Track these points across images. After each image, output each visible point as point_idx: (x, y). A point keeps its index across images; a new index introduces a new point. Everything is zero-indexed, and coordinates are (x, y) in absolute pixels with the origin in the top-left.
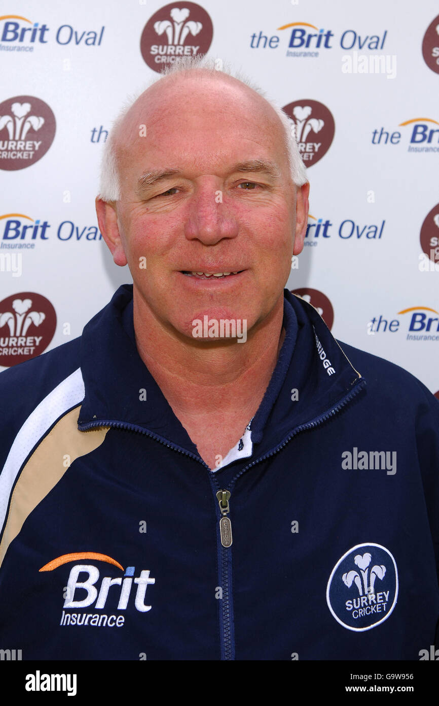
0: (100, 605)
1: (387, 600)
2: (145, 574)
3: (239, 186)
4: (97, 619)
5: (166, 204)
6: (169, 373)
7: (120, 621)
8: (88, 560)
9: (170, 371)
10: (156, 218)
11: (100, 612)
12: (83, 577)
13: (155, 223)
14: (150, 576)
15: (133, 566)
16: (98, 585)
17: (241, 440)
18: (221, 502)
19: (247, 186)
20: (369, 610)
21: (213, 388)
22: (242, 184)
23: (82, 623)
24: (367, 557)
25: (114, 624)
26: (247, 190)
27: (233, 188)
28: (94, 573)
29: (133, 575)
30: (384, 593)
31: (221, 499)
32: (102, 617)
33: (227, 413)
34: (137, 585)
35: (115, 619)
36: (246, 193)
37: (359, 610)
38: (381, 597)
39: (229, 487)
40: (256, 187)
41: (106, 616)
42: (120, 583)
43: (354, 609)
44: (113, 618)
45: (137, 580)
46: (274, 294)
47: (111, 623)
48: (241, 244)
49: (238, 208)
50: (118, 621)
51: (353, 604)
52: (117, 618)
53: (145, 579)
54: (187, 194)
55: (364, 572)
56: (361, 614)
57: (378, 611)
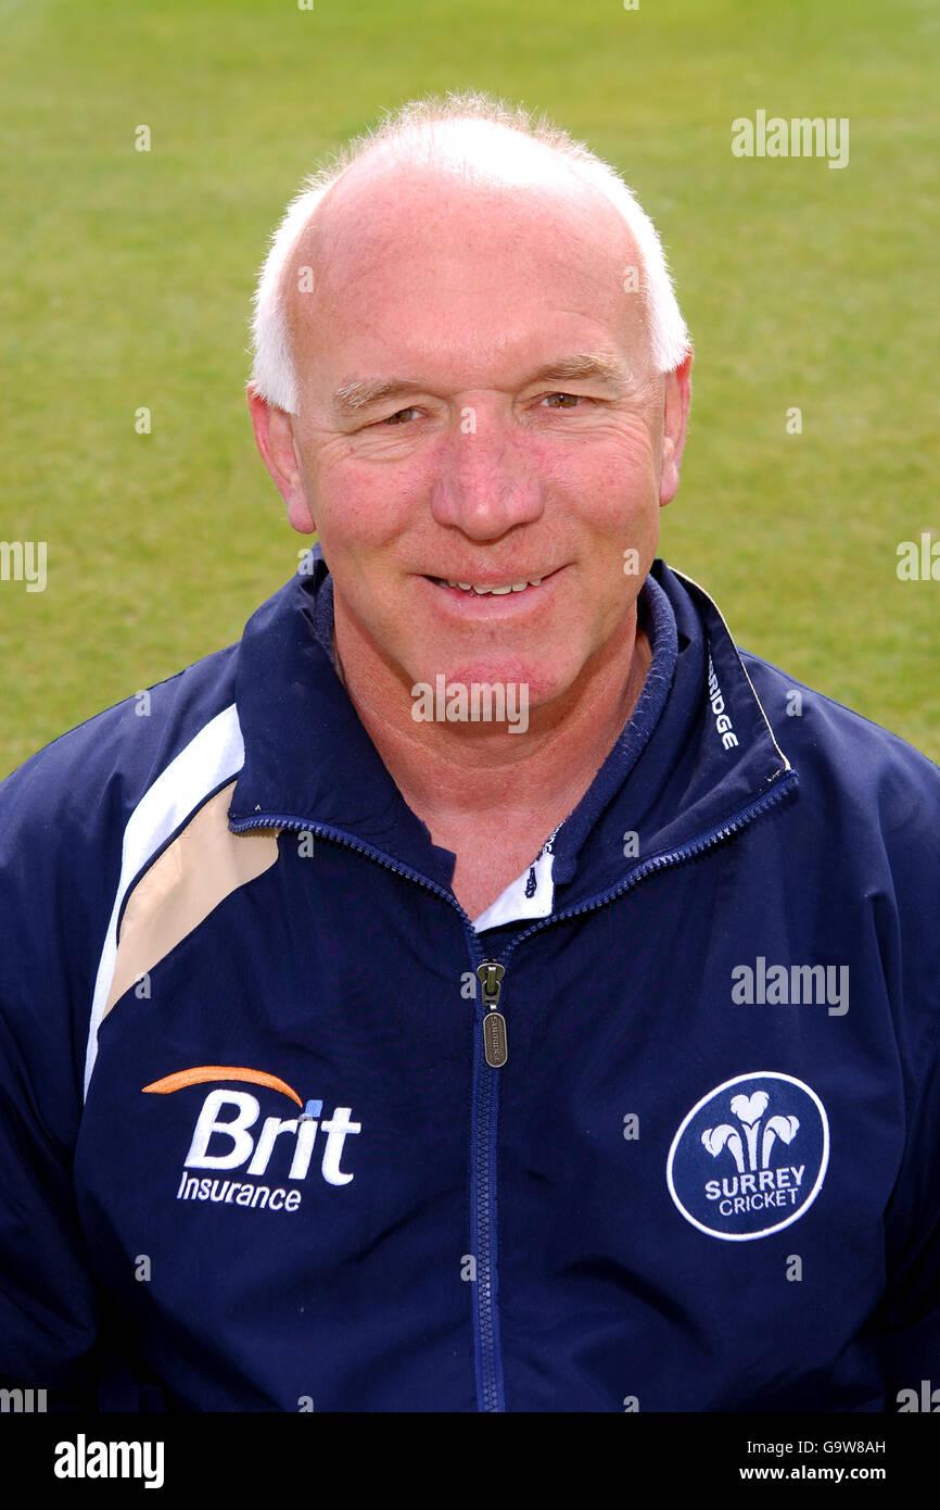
0: (258, 1168)
1: (799, 1182)
2: (342, 1114)
3: (545, 403)
4: (250, 1194)
5: (389, 444)
6: (408, 740)
7: (292, 1201)
8: (240, 1081)
9: (411, 737)
10: (370, 473)
11: (256, 1181)
12: (229, 1113)
13: (368, 482)
14: (353, 1119)
15: (319, 1099)
16: (255, 1131)
17: (532, 870)
18: (486, 985)
19: (561, 400)
20: (758, 1200)
21: (491, 770)
22: (549, 397)
23: (221, 1197)
24: (761, 1100)
25: (280, 1205)
26: (560, 410)
27: (531, 408)
28: (249, 1107)
29: (319, 1115)
30: (793, 1169)
31: (487, 978)
32: (259, 1190)
33: (516, 814)
34: (327, 1134)
35: (283, 1195)
36: (560, 417)
37: (736, 1200)
38: (786, 1177)
39: (502, 956)
40: (579, 402)
41: (267, 1190)
42: (294, 1130)
43: (723, 1197)
44: (279, 1195)
45: (325, 1125)
46: (617, 604)
47: (276, 1203)
48: (550, 526)
49: (542, 454)
50: (288, 1200)
51: (721, 1188)
52: (287, 1195)
53: (342, 1124)
54: (436, 425)
55: (751, 1127)
56: (739, 1208)
57: (778, 1203)
